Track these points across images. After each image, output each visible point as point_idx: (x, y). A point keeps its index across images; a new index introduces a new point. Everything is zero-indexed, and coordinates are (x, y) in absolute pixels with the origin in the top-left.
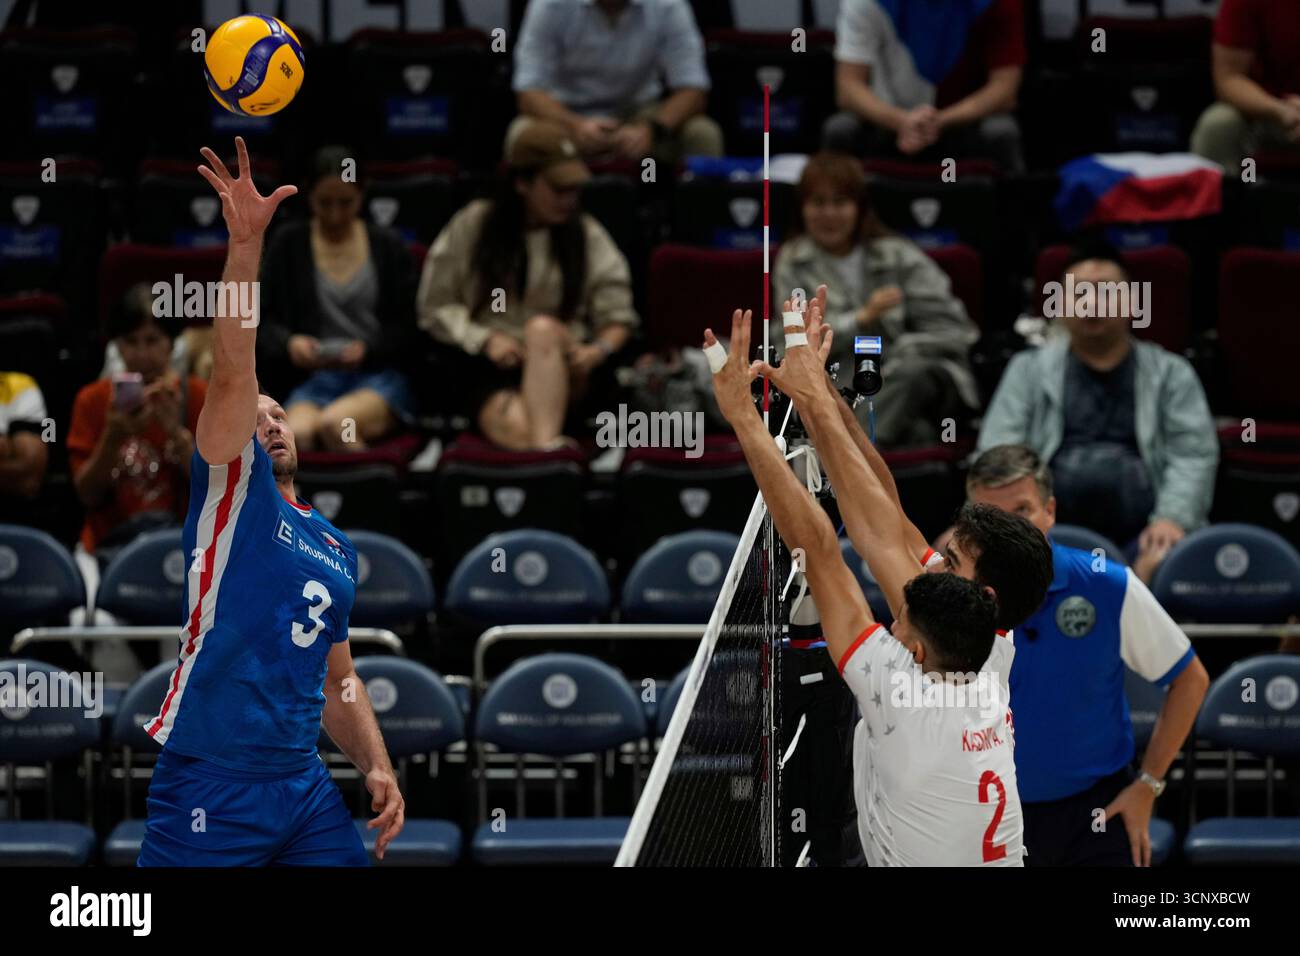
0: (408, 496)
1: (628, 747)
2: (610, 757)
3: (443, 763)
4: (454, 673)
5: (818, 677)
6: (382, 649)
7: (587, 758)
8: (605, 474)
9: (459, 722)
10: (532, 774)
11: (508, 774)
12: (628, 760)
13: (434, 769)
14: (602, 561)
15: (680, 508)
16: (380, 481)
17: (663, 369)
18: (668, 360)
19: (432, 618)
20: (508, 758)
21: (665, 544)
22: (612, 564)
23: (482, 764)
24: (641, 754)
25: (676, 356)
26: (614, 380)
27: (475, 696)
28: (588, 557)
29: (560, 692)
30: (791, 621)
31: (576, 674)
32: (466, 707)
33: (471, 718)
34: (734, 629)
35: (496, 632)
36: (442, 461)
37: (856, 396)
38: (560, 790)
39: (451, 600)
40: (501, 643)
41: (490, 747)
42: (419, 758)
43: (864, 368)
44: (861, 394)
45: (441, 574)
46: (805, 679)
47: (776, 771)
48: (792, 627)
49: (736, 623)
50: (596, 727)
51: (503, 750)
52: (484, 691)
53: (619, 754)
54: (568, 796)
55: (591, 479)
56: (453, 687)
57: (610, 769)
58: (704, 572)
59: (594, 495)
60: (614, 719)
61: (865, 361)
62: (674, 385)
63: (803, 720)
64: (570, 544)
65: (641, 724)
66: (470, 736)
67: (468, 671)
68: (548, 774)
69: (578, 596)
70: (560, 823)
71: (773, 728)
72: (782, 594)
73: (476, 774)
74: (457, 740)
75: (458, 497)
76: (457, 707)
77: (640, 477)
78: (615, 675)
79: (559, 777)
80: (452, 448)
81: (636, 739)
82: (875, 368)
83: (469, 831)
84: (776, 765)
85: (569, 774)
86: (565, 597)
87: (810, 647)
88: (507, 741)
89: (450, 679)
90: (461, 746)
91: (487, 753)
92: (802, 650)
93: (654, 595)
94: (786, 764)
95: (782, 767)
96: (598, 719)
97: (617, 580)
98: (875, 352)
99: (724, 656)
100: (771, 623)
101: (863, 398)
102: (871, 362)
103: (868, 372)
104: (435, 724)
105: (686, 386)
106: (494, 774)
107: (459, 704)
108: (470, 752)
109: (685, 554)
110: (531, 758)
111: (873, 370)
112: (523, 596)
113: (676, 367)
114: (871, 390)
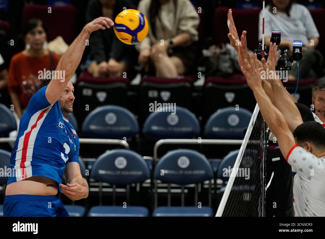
0: (130, 93)
1: (207, 182)
2: (200, 186)
3: (141, 187)
4: (147, 155)
5: (278, 159)
6: (121, 147)
7: (192, 185)
8: (199, 87)
9: (148, 173)
10: (173, 191)
11: (165, 191)
12: (206, 186)
13: (138, 189)
14: (197, 117)
15: (225, 99)
16: (120, 88)
17: (218, 51)
18: (221, 48)
19: (137, 136)
20: (165, 185)
21: (219, 111)
22: (201, 118)
23: (156, 187)
24: (212, 184)
25: (223, 46)
26: (202, 54)
27: (154, 164)
28: (193, 116)
29: (184, 162)
30: (269, 139)
31: (189, 156)
32: (151, 167)
33: (152, 171)
34: (252, 142)
35: (161, 141)
36: (142, 82)
37: (293, 61)
38: (183, 197)
39: (145, 130)
40: (163, 145)
41: (159, 181)
42: (133, 185)
43: (296, 52)
44: (295, 60)
45: (141, 121)
46: (274, 160)
47: (264, 191)
48: (269, 141)
49: (253, 139)
50: (196, 175)
51: (163, 182)
52: (157, 162)
53: (203, 184)
54: (186, 198)
55: (194, 89)
56: (146, 160)
57: (200, 189)
58: (233, 121)
59: (195, 94)
60: (202, 172)
61: (296, 49)
62: (223, 57)
63: (273, 174)
64: (187, 111)
65: (212, 174)
66: (152, 178)
67: (151, 155)
68: (179, 191)
69: (189, 129)
70: (183, 208)
71: (264, 177)
72: (267, 130)
73: (154, 190)
74: (147, 179)
75: (147, 94)
76: (148, 168)
77: (211, 88)
78: (203, 157)
79: (183, 192)
80: (145, 77)
81: (210, 179)
82: (300, 51)
83: (151, 211)
84: (264, 189)
85: (186, 191)
86: (185, 129)
87: (275, 149)
88: (164, 179)
89: (145, 158)
90: (149, 181)
91: (158, 183)
92: (273, 149)
93: (215, 129)
94: (267, 189)
95: (266, 190)
96: (196, 172)
97: (203, 124)
98: (300, 46)
99: (248, 151)
100: (263, 140)
101: (295, 62)
102: (298, 49)
103: (297, 53)
104: (140, 173)
105: (227, 57)
106: (160, 191)
107: (148, 166)
108: (152, 183)
109: (226, 116)
110: (173, 185)
111: (299, 52)
112: (170, 129)
113: (224, 50)
114: (298, 59)
